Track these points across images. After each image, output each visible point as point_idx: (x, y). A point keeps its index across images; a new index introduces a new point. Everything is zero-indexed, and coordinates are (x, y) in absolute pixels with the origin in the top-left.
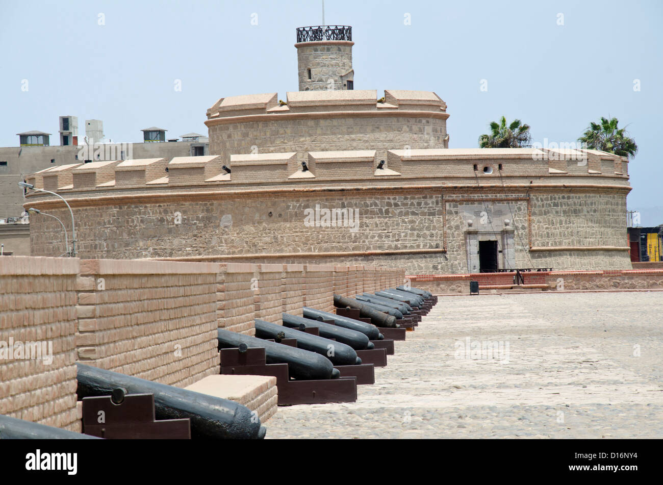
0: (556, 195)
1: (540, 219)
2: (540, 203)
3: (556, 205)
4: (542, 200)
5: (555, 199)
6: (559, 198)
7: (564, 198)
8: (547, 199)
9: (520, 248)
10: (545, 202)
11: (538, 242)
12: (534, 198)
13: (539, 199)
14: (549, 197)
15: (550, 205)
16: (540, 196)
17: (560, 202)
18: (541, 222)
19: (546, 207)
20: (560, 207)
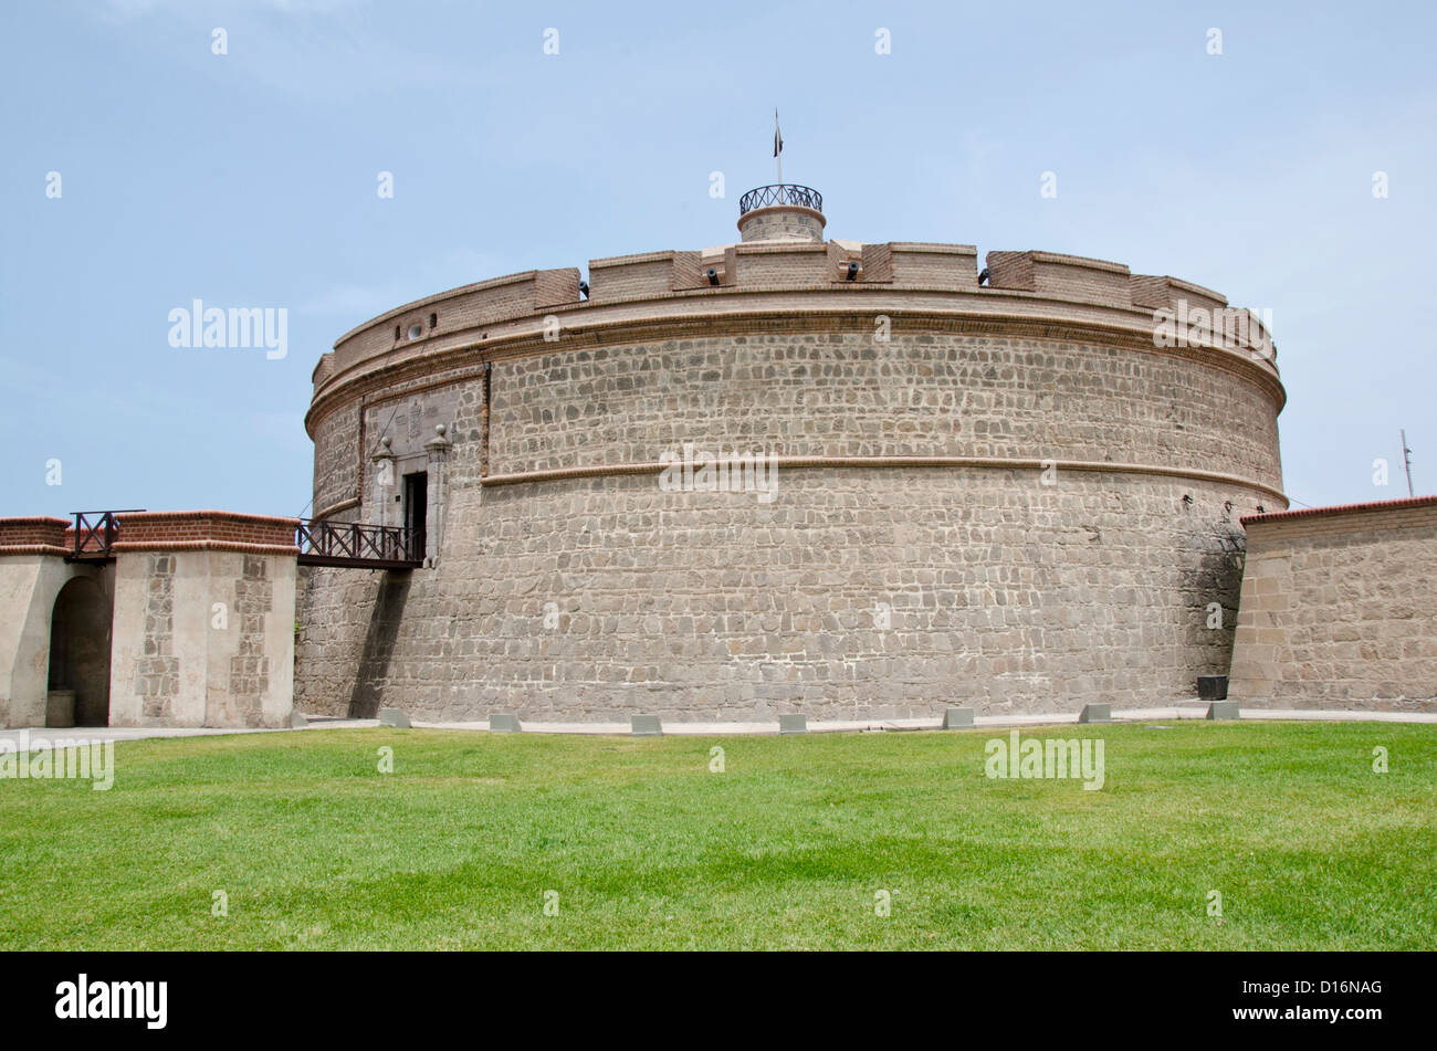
0: (559, 355)
1: (513, 412)
2: (515, 378)
3: (555, 376)
4: (520, 371)
5: (557, 363)
6: (570, 360)
7: (583, 357)
8: (534, 367)
9: (466, 480)
10: (528, 374)
11: (507, 463)
12: (503, 368)
13: (514, 370)
14: (541, 360)
15: (541, 379)
16: (517, 362)
17: (573, 369)
18: (515, 419)
19: (531, 384)
20: (570, 380)
